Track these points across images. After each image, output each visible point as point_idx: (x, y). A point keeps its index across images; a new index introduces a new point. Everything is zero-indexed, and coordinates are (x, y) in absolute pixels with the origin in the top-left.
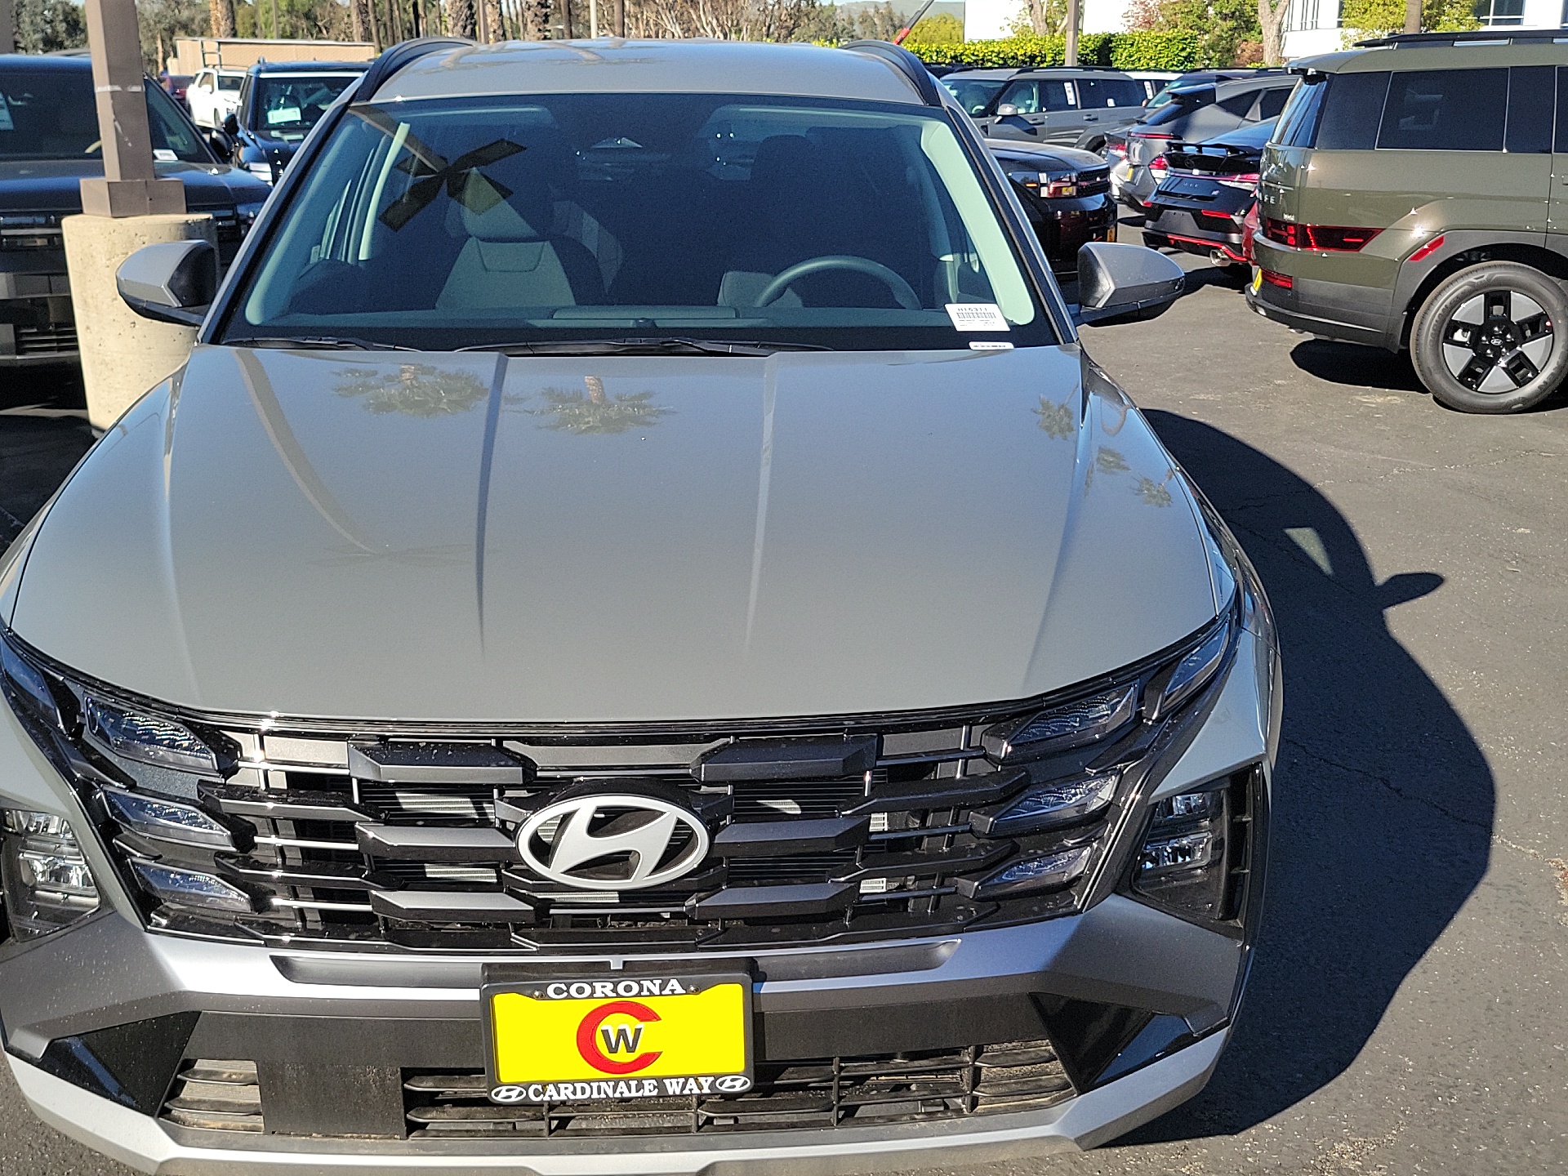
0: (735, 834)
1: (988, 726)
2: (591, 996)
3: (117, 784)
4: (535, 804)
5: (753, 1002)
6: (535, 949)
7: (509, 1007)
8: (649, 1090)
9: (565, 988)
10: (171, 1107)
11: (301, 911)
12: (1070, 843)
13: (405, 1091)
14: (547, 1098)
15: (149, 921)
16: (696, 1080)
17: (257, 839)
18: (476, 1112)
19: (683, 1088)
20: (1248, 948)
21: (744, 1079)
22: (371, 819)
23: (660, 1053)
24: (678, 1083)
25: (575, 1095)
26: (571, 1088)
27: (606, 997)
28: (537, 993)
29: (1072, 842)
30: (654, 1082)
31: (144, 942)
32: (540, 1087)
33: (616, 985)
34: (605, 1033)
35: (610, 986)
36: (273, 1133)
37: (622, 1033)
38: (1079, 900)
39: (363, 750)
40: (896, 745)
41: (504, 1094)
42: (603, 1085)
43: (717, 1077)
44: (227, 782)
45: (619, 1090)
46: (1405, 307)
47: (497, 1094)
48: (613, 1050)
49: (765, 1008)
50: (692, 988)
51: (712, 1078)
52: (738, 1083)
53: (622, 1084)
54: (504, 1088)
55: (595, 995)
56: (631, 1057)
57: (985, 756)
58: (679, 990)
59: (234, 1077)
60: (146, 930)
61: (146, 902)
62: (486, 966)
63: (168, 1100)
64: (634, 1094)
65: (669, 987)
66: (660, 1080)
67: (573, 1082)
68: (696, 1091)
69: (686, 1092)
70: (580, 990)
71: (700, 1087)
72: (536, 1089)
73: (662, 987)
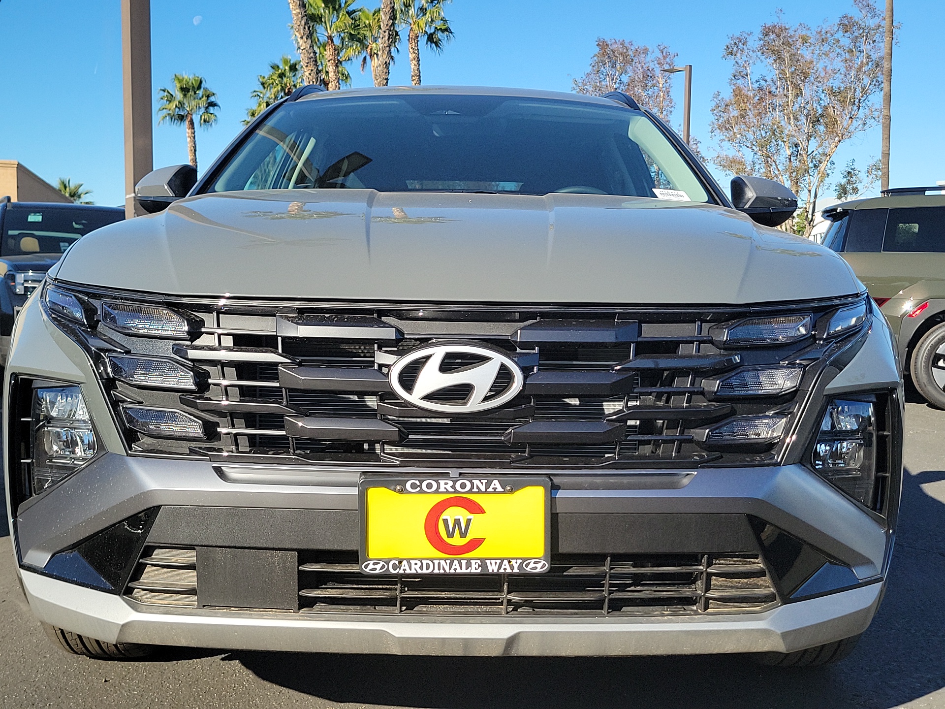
0: (541, 378)
1: (713, 324)
2: (437, 491)
3: (119, 350)
4: (401, 353)
5: (551, 502)
6: (398, 463)
7: (378, 497)
8: (475, 569)
9: (419, 484)
10: (134, 586)
11: (236, 435)
12: (771, 413)
13: (299, 571)
14: (401, 571)
15: (131, 449)
16: (509, 562)
17: (210, 381)
18: (349, 592)
19: (499, 568)
20: (891, 531)
21: (543, 562)
22: (289, 361)
23: (485, 539)
24: (496, 563)
25: (422, 570)
26: (419, 564)
27: (448, 492)
28: (398, 488)
30: (479, 562)
31: (125, 463)
32: (397, 562)
33: (455, 482)
34: (446, 521)
35: (451, 483)
36: (204, 606)
37: (457, 522)
38: (778, 457)
39: (288, 318)
40: (651, 332)
41: (371, 566)
42: (442, 562)
43: (524, 560)
44: (193, 344)
45: (453, 567)
46: (906, 345)
47: (366, 567)
48: (451, 535)
49: (559, 510)
50: (509, 488)
51: (521, 561)
52: (539, 566)
53: (456, 562)
54: (372, 562)
55: (439, 490)
56: (463, 542)
57: (711, 342)
58: (500, 489)
59: (179, 561)
60: (128, 455)
61: (130, 436)
62: (364, 473)
63: (132, 580)
64: (464, 571)
65: (492, 486)
66: (483, 560)
67: (421, 560)
68: (509, 570)
69: (502, 571)
70: (429, 486)
71: (512, 567)
72: (394, 563)
73: (488, 486)
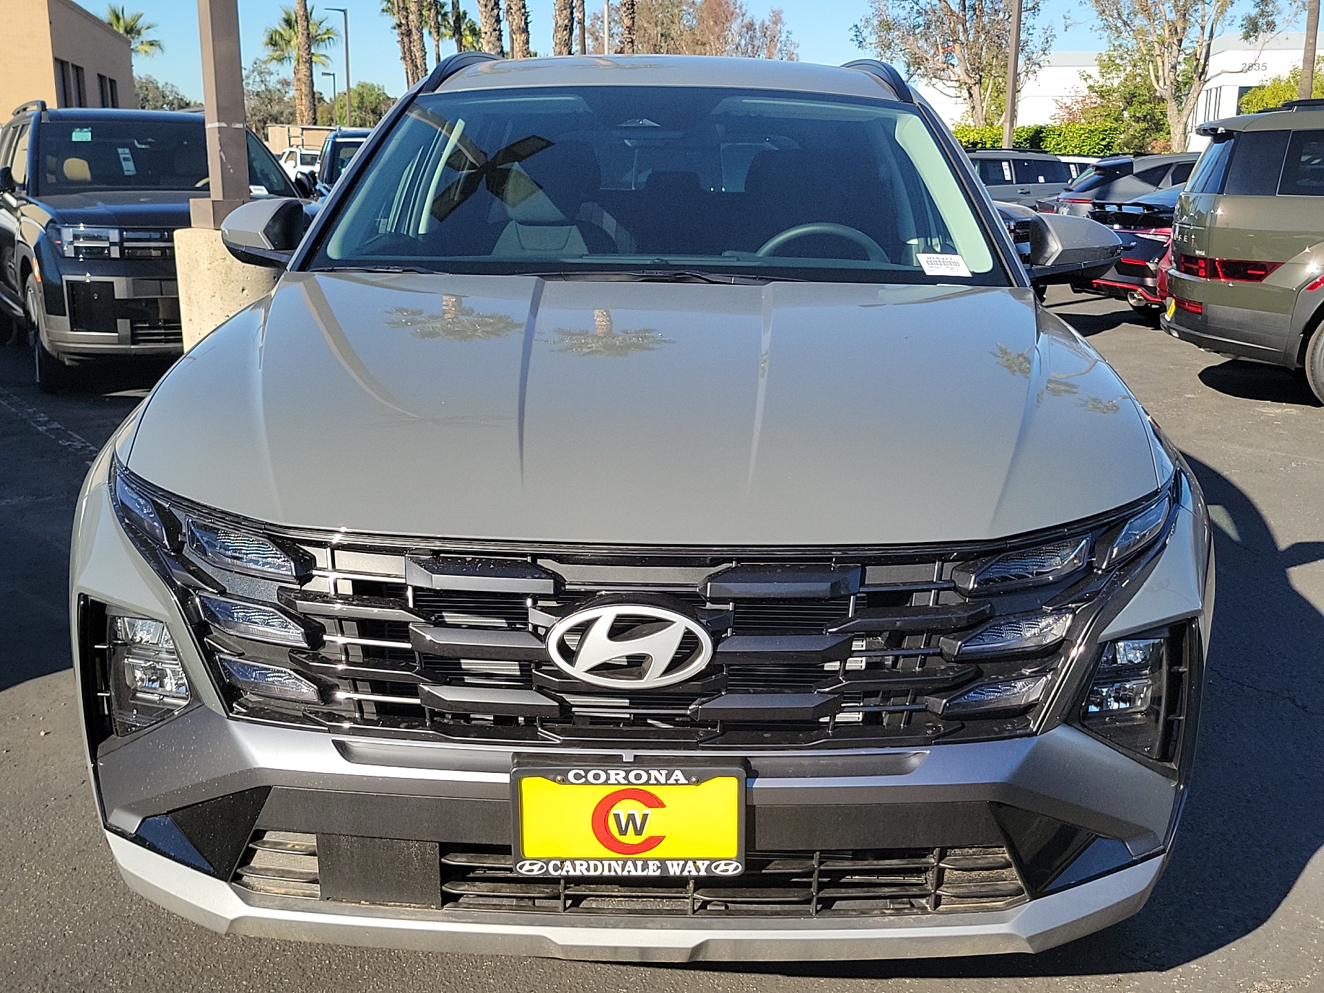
0: (735, 644)
1: (958, 563)
2: (606, 783)
3: (211, 590)
4: (561, 613)
5: (746, 793)
6: (558, 742)
7: (535, 790)
8: (653, 871)
9: (583, 774)
10: (242, 873)
11: (359, 701)
12: (1028, 672)
13: (442, 864)
14: (564, 873)
15: (232, 710)
16: (695, 863)
17: (326, 637)
18: (502, 887)
19: (683, 870)
20: (1182, 787)
21: (736, 864)
22: (423, 621)
23: (664, 837)
24: (678, 865)
25: (589, 871)
26: (585, 865)
27: (619, 784)
28: (559, 778)
29: (1029, 671)
30: (657, 863)
31: (226, 727)
32: (558, 863)
33: (628, 773)
34: (617, 816)
35: (623, 774)
36: (328, 899)
37: (631, 817)
38: (1034, 724)
39: (419, 562)
40: (877, 576)
41: (527, 867)
42: (613, 863)
43: (713, 861)
44: (303, 588)
45: (627, 869)
46: (1301, 331)
47: (521, 868)
48: (623, 832)
49: (756, 802)
50: (694, 779)
51: (708, 862)
52: (731, 868)
53: (630, 863)
54: (528, 862)
55: (609, 782)
56: (637, 840)
57: (955, 589)
58: (683, 780)
59: (297, 847)
60: (229, 717)
61: (230, 694)
62: (516, 754)
63: (240, 866)
64: (640, 873)
65: (674, 777)
66: (663, 861)
67: (587, 860)
68: (694, 873)
69: (686, 873)
70: (597, 777)
71: (698, 870)
72: (555, 865)
73: (668, 777)
